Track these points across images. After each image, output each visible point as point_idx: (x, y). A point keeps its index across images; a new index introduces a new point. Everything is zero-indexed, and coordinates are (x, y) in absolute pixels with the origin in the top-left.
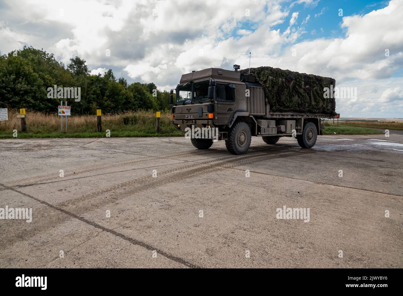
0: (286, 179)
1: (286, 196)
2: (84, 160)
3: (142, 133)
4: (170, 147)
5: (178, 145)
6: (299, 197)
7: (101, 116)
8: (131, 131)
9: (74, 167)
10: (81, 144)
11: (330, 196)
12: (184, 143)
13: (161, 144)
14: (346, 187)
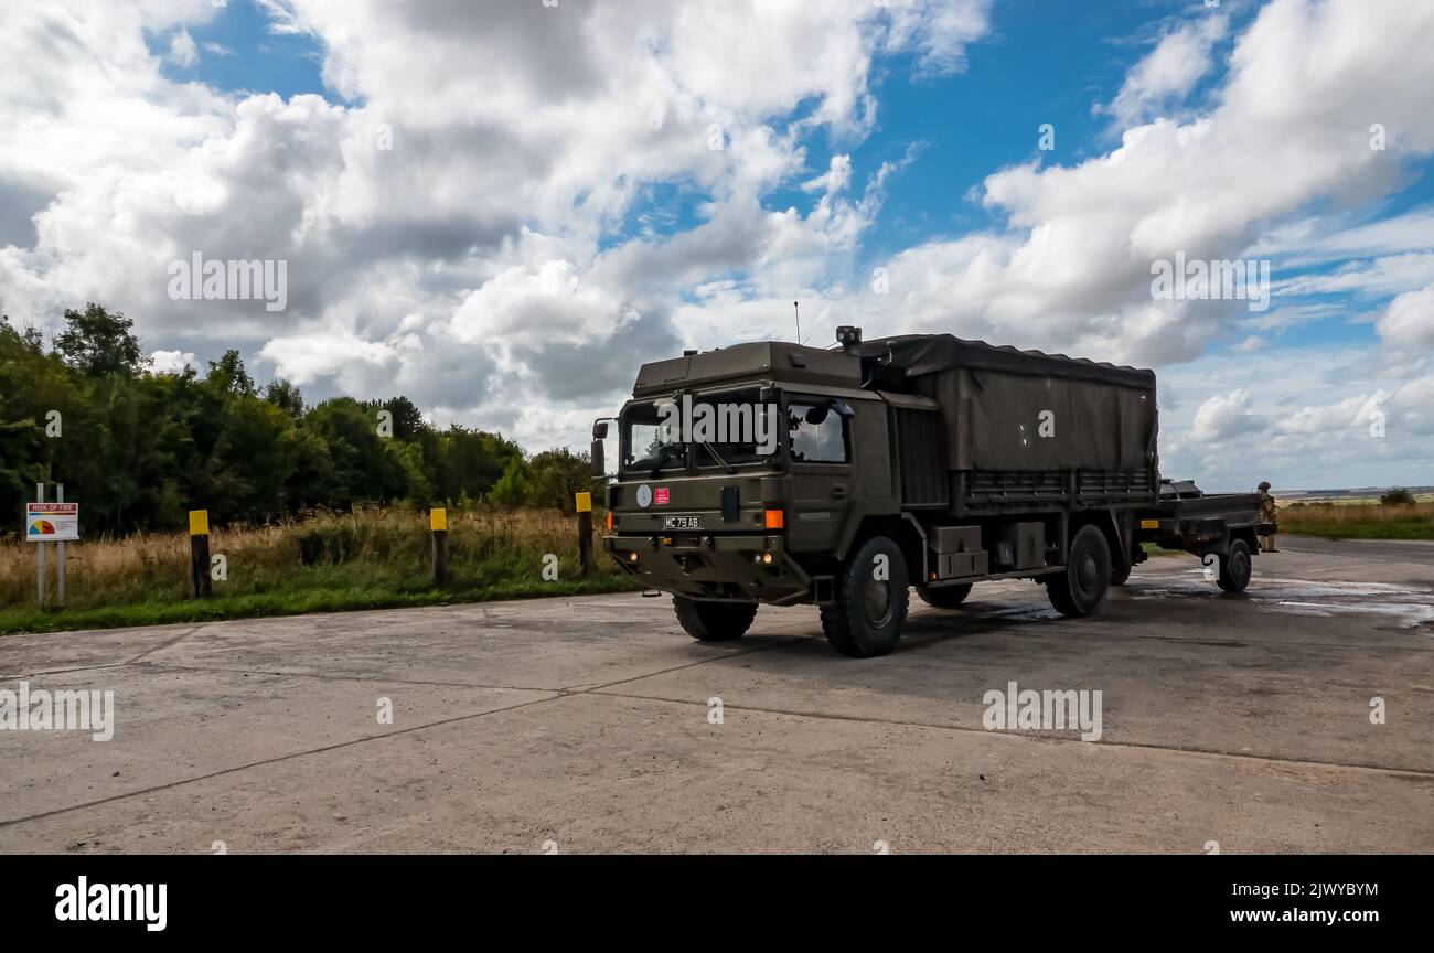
0: (933, 732)
1: (941, 794)
2: (155, 715)
3: (378, 594)
4: (492, 640)
5: (523, 633)
6: (985, 795)
7: (206, 536)
8: (333, 586)
9: (118, 749)
10: (128, 650)
11: (1085, 782)
12: (544, 622)
13: (457, 633)
14: (1135, 745)
